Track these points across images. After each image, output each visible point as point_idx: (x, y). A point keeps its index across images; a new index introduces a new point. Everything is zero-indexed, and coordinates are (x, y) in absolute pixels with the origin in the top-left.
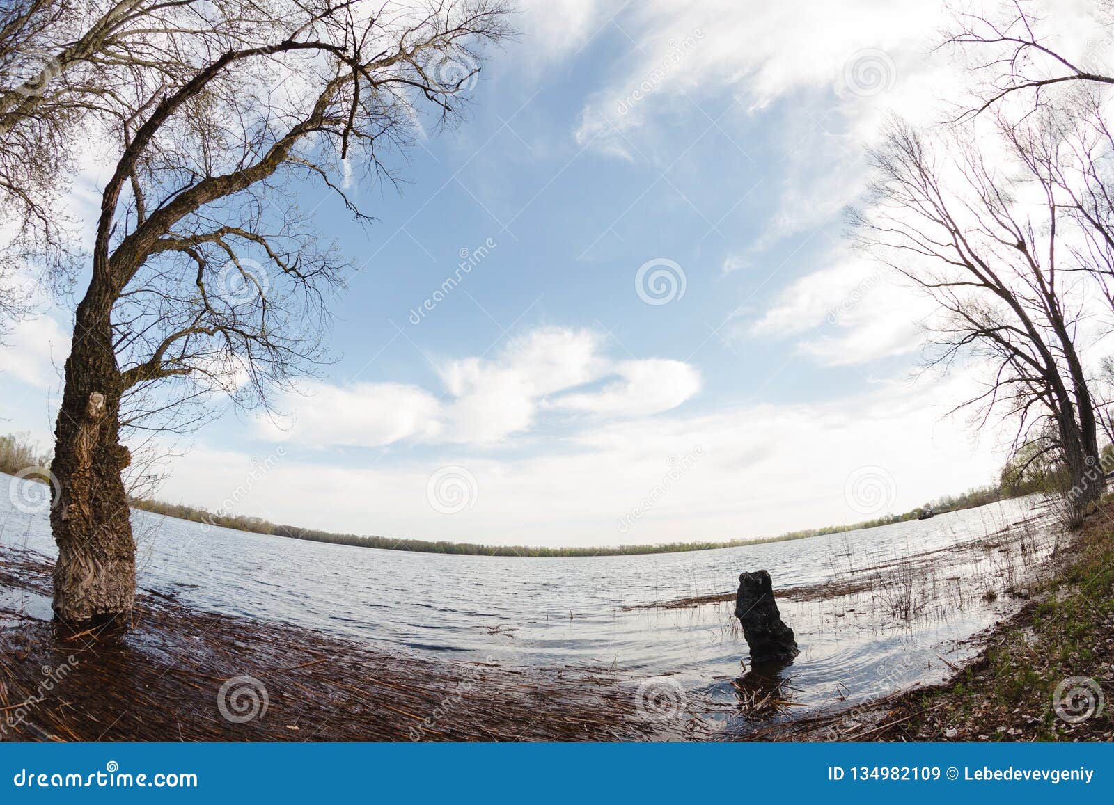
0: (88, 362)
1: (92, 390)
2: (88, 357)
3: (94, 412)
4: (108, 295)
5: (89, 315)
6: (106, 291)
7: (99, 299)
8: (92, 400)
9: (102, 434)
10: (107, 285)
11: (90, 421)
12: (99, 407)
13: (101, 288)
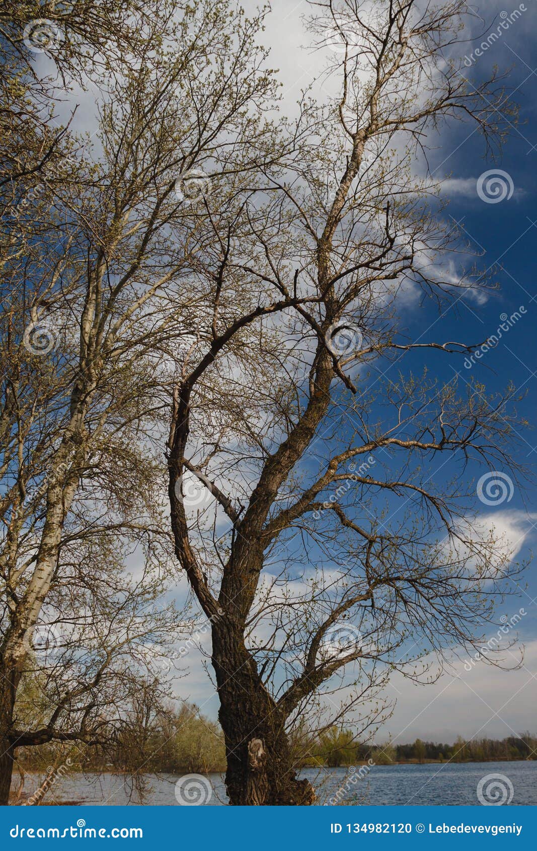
0: (237, 709)
1: (250, 739)
2: (236, 704)
3: (256, 762)
4: (232, 634)
5: (223, 661)
6: (229, 631)
7: (225, 643)
8: (251, 750)
9: (271, 781)
10: (227, 626)
11: (255, 774)
12: (259, 755)
13: (222, 631)
